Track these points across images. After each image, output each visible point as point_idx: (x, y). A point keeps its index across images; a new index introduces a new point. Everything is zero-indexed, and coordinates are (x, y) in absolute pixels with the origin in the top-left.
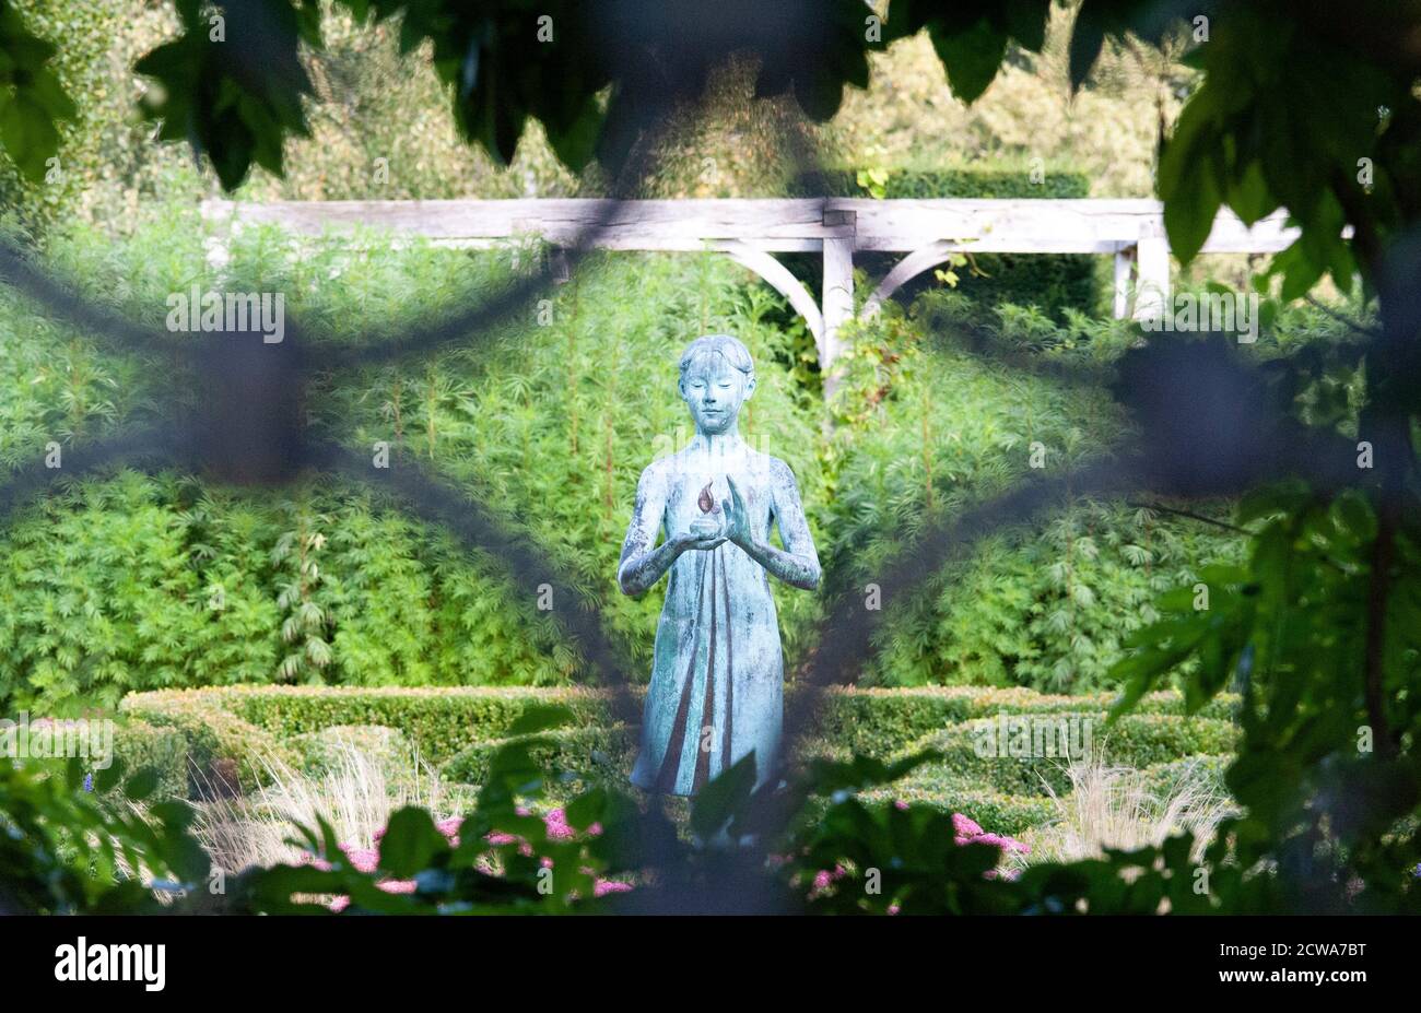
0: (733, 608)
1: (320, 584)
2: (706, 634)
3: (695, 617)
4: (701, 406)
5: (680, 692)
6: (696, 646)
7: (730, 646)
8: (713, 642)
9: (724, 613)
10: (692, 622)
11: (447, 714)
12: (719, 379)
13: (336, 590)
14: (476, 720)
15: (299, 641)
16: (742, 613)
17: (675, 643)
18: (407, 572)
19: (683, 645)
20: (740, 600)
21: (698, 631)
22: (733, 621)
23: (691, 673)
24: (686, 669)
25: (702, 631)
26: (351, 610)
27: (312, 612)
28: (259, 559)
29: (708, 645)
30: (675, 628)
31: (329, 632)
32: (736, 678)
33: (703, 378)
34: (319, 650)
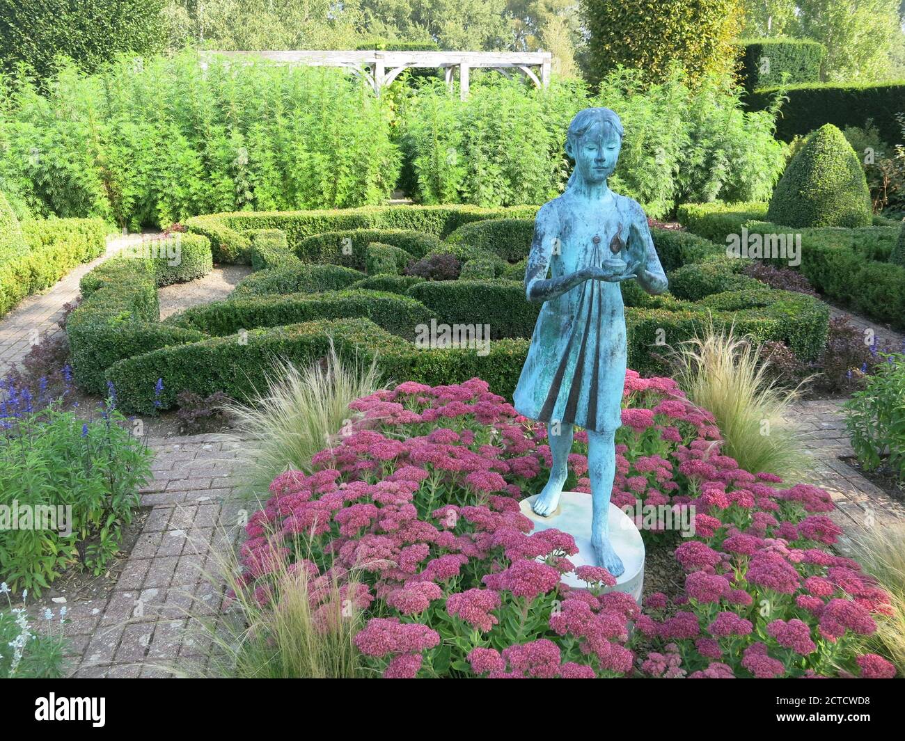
0: (603, 308)
1: (247, 174)
2: (582, 325)
3: (575, 314)
4: (593, 164)
5: (559, 361)
6: (574, 332)
7: (598, 333)
8: (587, 330)
9: (597, 311)
10: (572, 317)
11: (296, 222)
12: (608, 143)
13: (253, 176)
14: (305, 223)
15: (242, 192)
16: (609, 310)
17: (558, 329)
18: (275, 170)
19: (564, 332)
20: (608, 302)
21: (576, 324)
22: (602, 316)
23: (568, 349)
24: (565, 347)
25: (579, 323)
26: (258, 182)
27: (246, 184)
28: (227, 166)
29: (583, 332)
30: (558, 320)
31: (252, 189)
32: (602, 354)
33: (596, 143)
34: (249, 195)
